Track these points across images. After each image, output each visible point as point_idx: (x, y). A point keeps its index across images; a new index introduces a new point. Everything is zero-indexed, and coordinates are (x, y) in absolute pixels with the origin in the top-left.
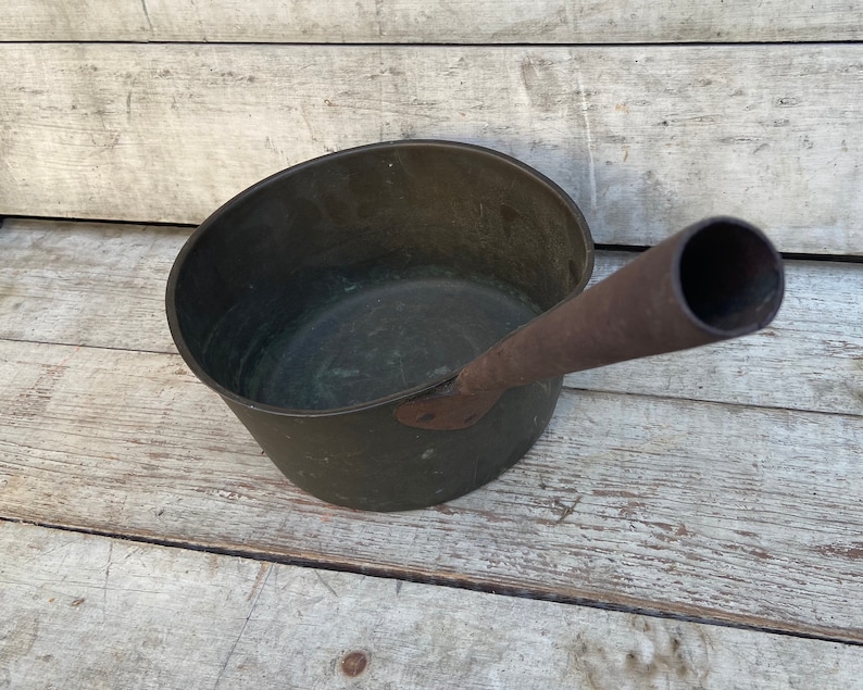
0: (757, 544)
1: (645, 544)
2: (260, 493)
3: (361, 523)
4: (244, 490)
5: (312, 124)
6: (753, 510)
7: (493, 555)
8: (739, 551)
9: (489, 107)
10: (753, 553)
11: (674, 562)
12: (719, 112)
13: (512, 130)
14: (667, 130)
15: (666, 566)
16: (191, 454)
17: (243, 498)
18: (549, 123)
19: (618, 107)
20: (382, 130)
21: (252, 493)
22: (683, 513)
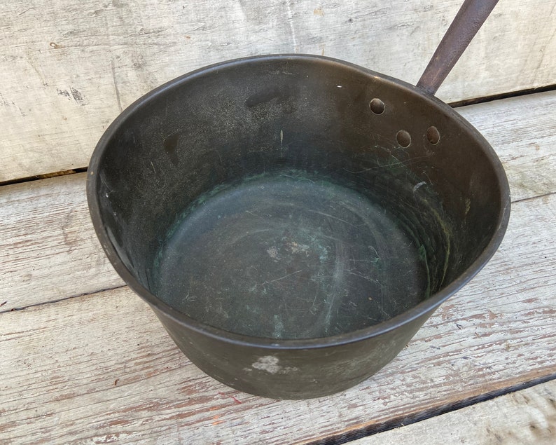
0: (542, 305)
1: (477, 336)
2: (137, 424)
3: (252, 411)
4: (119, 428)
5: (40, 70)
6: (521, 282)
7: (380, 392)
8: (536, 315)
9: (211, 27)
10: (545, 312)
11: (506, 340)
12: (388, 5)
13: (233, 45)
14: (352, 27)
15: (503, 346)
16: (40, 413)
17: (122, 436)
18: (262, 35)
19: (315, 12)
20: (113, 64)
21: (128, 427)
22: (482, 302)
